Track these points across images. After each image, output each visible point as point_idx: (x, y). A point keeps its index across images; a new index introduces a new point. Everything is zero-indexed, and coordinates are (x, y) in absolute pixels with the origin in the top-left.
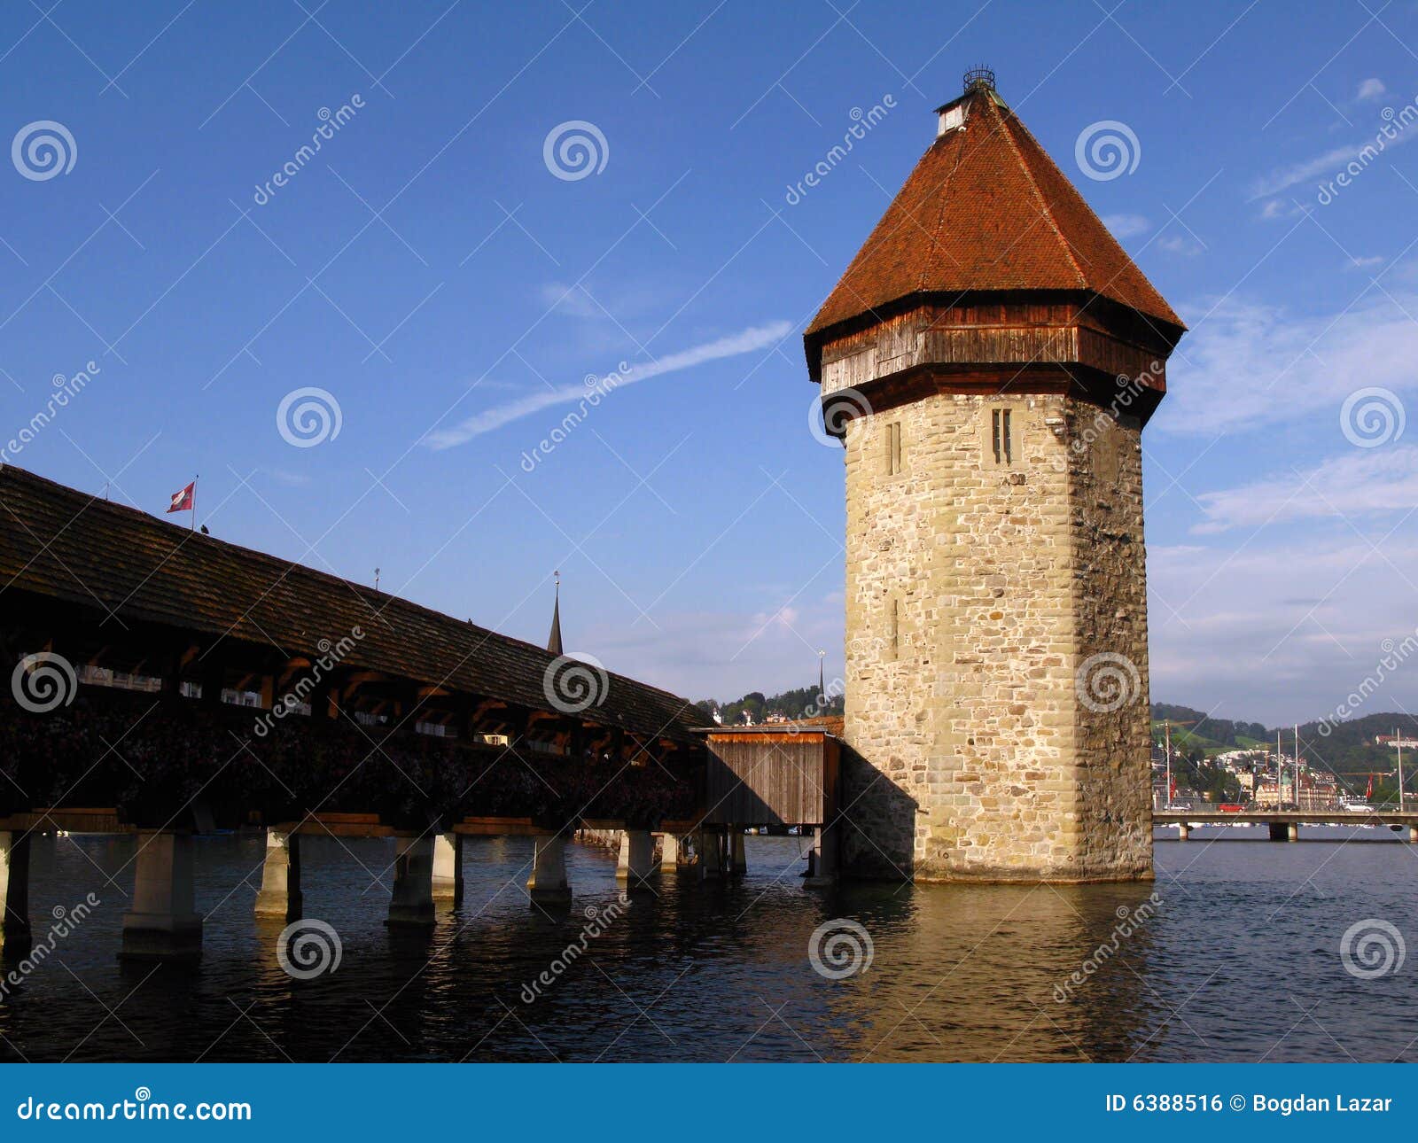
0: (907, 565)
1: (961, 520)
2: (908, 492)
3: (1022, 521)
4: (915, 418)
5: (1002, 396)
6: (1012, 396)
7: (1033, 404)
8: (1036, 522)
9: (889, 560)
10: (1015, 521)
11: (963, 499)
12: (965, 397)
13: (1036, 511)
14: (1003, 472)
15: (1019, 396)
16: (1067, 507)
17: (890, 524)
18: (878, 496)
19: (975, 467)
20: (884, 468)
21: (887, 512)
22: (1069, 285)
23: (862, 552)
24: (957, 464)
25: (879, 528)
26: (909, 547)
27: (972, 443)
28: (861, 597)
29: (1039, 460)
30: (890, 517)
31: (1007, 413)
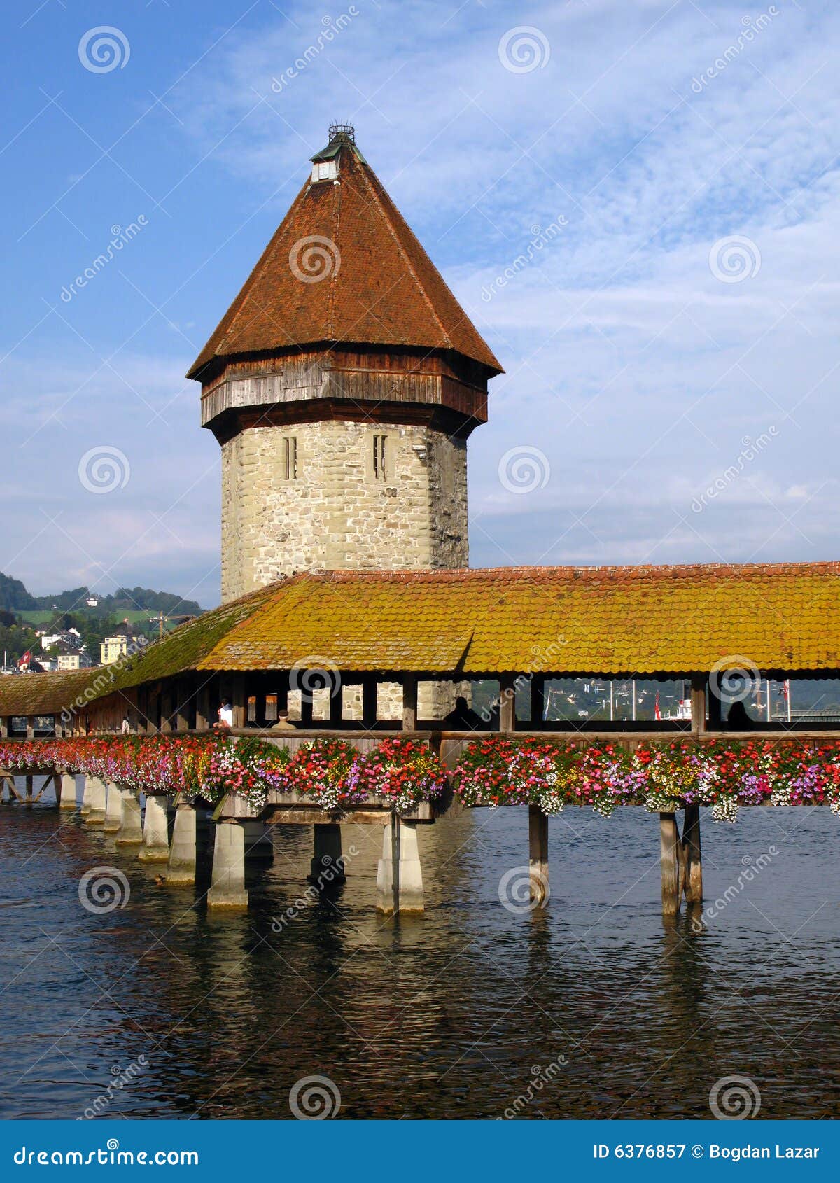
0: (302, 555)
1: (349, 523)
2: (304, 496)
3: (394, 526)
4: (310, 435)
5: (381, 425)
6: (388, 425)
7: (403, 433)
8: (405, 526)
9: (285, 550)
10: (390, 525)
11: (351, 506)
12: (353, 423)
13: (405, 518)
14: (381, 487)
15: (393, 426)
16: (427, 516)
17: (286, 520)
18: (275, 495)
19: (360, 481)
20: (282, 473)
21: (285, 509)
22: (438, 344)
23: (259, 540)
24: (347, 477)
25: (276, 522)
26: (305, 541)
27: (358, 461)
28: (259, 578)
29: (407, 478)
30: (287, 514)
31: (384, 438)
